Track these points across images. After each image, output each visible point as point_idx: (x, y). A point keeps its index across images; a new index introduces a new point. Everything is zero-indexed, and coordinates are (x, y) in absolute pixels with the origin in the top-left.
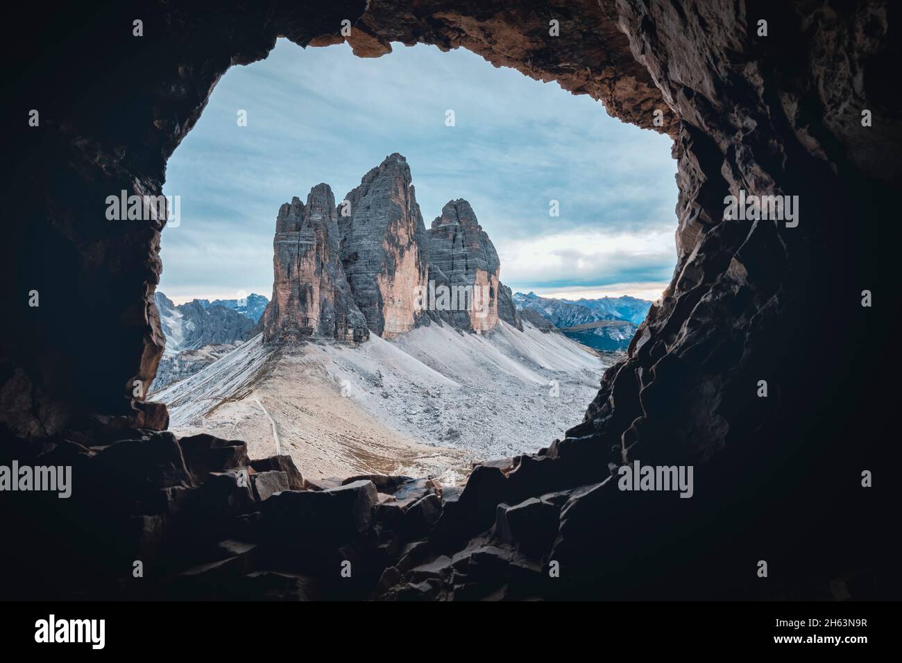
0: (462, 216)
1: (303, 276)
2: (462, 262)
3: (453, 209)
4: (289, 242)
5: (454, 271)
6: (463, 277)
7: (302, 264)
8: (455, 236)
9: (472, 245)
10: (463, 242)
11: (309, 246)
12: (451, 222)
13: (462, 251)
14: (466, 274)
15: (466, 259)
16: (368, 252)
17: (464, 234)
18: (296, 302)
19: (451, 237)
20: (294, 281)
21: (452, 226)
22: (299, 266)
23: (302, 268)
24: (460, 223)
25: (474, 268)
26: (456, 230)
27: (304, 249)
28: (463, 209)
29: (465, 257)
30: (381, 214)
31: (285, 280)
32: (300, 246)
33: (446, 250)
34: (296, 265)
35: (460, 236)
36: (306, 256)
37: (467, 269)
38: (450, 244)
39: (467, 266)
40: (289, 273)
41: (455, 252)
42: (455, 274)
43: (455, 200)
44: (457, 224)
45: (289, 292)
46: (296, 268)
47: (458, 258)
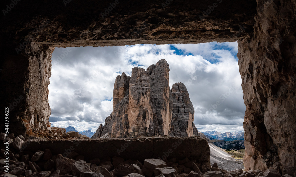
0: (181, 89)
1: (144, 105)
2: (182, 109)
3: (177, 87)
4: (136, 87)
5: (179, 113)
6: (184, 116)
7: (144, 98)
8: (179, 98)
9: (187, 102)
10: (183, 100)
11: (147, 89)
12: (177, 92)
13: (182, 104)
14: (185, 115)
15: (185, 108)
16: (156, 99)
17: (183, 97)
18: (142, 118)
19: (177, 98)
20: (140, 107)
21: (177, 93)
22: (143, 99)
23: (144, 100)
24: (180, 92)
25: (188, 112)
26: (179, 95)
27: (145, 91)
28: (182, 87)
29: (183, 107)
30: (160, 82)
31: (136, 106)
32: (143, 89)
33: (175, 104)
34: (141, 98)
35: (181, 98)
36: (146, 94)
37: (185, 112)
38: (177, 101)
39: (185, 111)
40: (138, 102)
41: (179, 105)
42: (180, 114)
43: (177, 83)
44: (179, 93)
45: (138, 113)
46: (141, 100)
47: (181, 108)
